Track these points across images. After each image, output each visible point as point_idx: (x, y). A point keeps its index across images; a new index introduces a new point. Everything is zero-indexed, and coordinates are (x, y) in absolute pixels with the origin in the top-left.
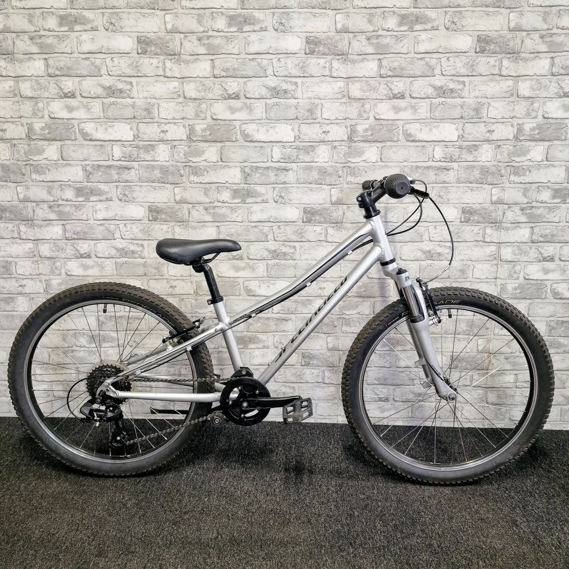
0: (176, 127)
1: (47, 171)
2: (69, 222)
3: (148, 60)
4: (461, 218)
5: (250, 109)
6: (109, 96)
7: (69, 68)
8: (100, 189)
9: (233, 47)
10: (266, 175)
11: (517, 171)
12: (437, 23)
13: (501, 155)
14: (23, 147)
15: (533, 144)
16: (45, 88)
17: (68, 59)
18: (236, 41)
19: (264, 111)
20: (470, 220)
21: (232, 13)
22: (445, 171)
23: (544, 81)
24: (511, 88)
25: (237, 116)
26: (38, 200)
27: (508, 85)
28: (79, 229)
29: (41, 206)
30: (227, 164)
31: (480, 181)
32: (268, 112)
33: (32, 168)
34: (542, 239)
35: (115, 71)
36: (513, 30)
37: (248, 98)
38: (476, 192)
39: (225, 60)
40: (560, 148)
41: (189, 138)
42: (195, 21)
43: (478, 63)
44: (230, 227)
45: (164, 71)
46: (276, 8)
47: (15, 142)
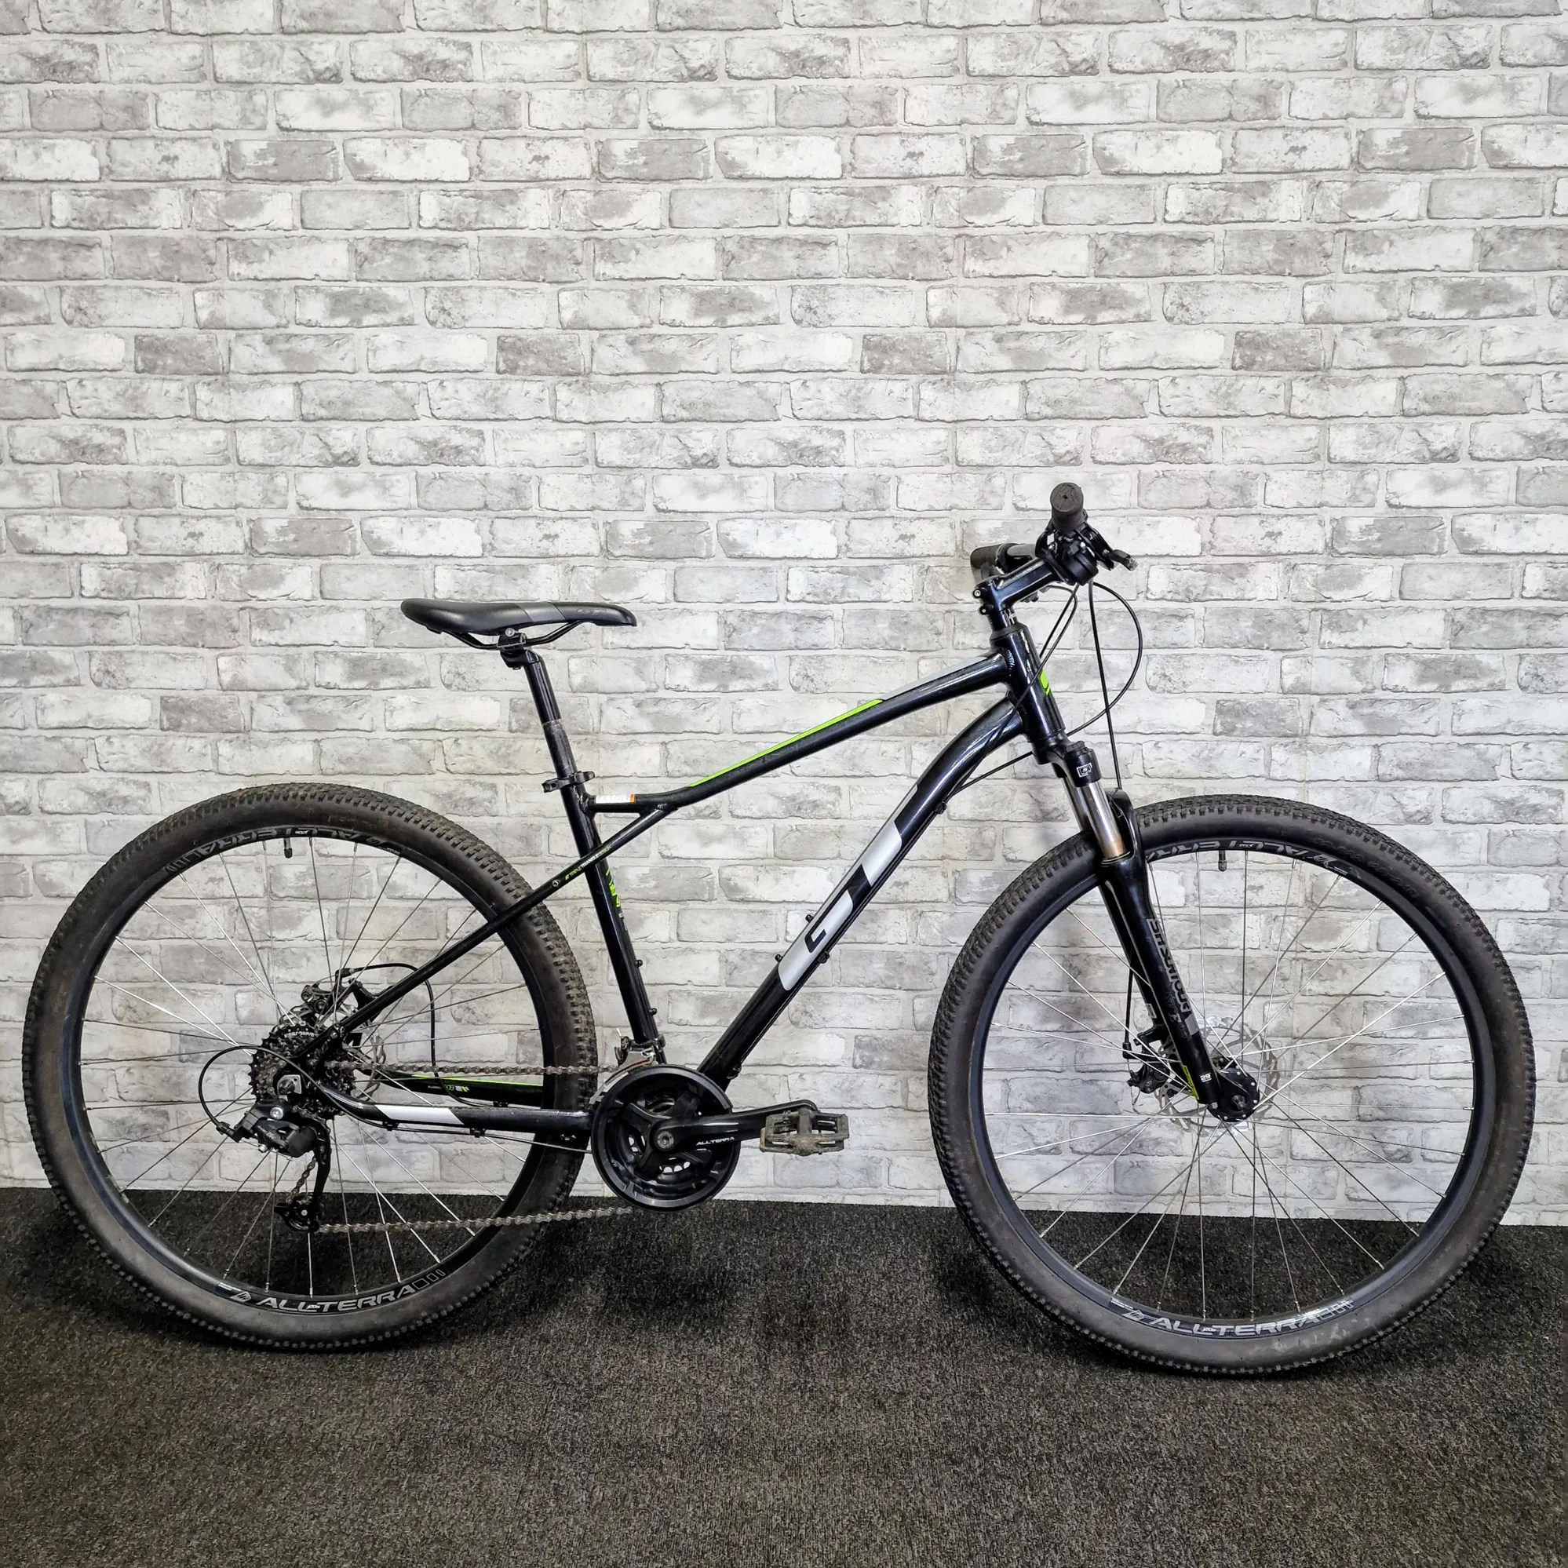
0: (575, 527)
1: (287, 622)
2: (330, 734)
3: (519, 384)
4: (1215, 726)
5: (741, 489)
6: (430, 461)
7: (347, 403)
8: (402, 663)
9: (704, 359)
10: (773, 630)
11: (1337, 621)
12: (1147, 307)
13: (1299, 586)
14: (238, 570)
15: (1368, 561)
16: (291, 445)
17: (347, 384)
18: (711, 346)
19: (772, 492)
20: (1234, 729)
21: (702, 287)
22: (1175, 621)
23: (1387, 427)
24: (1313, 444)
25: (712, 503)
26: (264, 686)
27: (1307, 436)
28: (351, 750)
29: (269, 700)
30: (687, 606)
31: (1256, 643)
32: (780, 493)
33: (253, 616)
34: (1400, 773)
35: (448, 409)
36: (1312, 322)
37: (737, 465)
38: (1247, 667)
39: (687, 385)
40: (1431, 571)
41: (605, 551)
42: (623, 305)
43: (1240, 390)
44: (691, 744)
45: (554, 407)
46: (799, 277)
47: (218, 560)
